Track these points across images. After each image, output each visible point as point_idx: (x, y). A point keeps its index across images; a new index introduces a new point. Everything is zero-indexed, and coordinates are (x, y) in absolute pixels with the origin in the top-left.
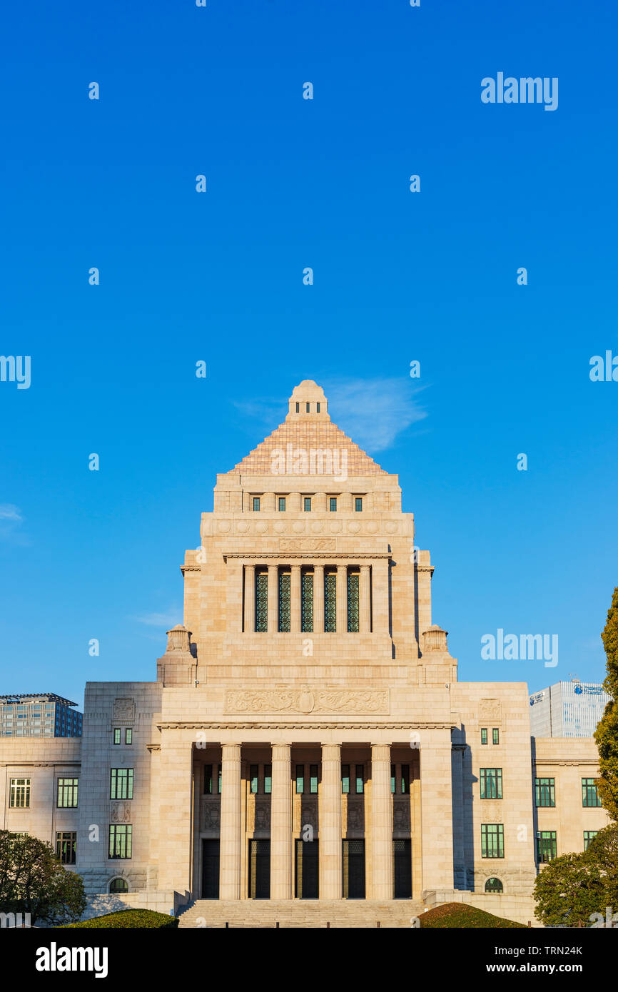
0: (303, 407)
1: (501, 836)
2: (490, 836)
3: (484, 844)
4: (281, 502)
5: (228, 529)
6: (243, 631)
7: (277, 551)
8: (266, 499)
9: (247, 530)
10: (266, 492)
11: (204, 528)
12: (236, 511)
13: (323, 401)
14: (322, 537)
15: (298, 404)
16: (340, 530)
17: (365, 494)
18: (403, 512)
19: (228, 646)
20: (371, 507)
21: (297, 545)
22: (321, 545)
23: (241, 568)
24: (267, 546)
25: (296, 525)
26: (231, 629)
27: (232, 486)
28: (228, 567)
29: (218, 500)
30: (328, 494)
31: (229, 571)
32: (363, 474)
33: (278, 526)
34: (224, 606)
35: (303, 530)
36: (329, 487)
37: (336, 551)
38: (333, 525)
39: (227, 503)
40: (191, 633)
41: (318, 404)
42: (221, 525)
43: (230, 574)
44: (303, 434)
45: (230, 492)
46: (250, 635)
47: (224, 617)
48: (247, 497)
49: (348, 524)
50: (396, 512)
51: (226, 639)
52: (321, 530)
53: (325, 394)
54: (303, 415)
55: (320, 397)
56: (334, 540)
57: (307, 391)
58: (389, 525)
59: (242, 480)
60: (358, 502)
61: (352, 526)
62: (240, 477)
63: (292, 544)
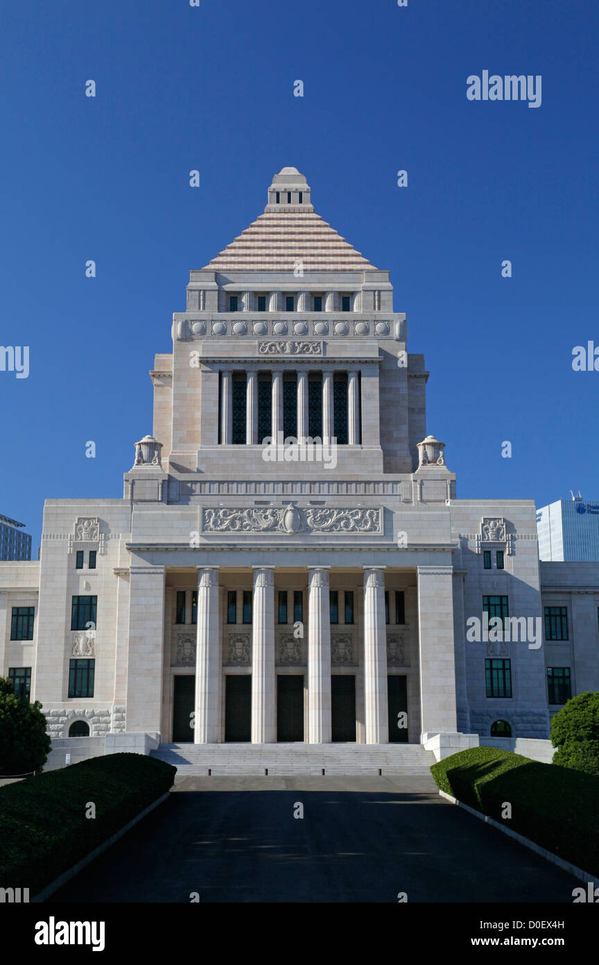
0: (284, 197)
1: (507, 672)
2: (495, 673)
3: (489, 681)
4: (261, 301)
5: (203, 331)
6: (220, 442)
7: (257, 355)
8: (245, 299)
9: (223, 332)
10: (245, 292)
11: (176, 330)
12: (211, 311)
13: (305, 190)
14: (306, 339)
15: (278, 194)
16: (325, 332)
17: (353, 294)
18: (394, 312)
19: (203, 458)
20: (359, 307)
21: (278, 348)
22: (305, 348)
23: (218, 375)
24: (246, 349)
25: (277, 327)
26: (205, 440)
27: (206, 284)
28: (203, 371)
29: (191, 298)
30: (312, 293)
31: (203, 376)
32: (350, 270)
33: (257, 327)
34: (198, 415)
35: (284, 332)
36: (312, 285)
37: (321, 356)
38: (318, 327)
39: (201, 302)
40: (162, 445)
41: (301, 194)
42: (195, 327)
43: (205, 380)
44: (284, 226)
45: (204, 291)
46: (227, 447)
47: (198, 428)
48: (224, 297)
49: (334, 325)
50: (387, 312)
51: (199, 452)
52: (305, 332)
53: (308, 183)
54: (284, 205)
55: (304, 186)
56: (319, 343)
57: (289, 179)
58: (379, 327)
59: (218, 277)
60: (345, 301)
61: (338, 327)
62: (216, 274)
63: (273, 348)
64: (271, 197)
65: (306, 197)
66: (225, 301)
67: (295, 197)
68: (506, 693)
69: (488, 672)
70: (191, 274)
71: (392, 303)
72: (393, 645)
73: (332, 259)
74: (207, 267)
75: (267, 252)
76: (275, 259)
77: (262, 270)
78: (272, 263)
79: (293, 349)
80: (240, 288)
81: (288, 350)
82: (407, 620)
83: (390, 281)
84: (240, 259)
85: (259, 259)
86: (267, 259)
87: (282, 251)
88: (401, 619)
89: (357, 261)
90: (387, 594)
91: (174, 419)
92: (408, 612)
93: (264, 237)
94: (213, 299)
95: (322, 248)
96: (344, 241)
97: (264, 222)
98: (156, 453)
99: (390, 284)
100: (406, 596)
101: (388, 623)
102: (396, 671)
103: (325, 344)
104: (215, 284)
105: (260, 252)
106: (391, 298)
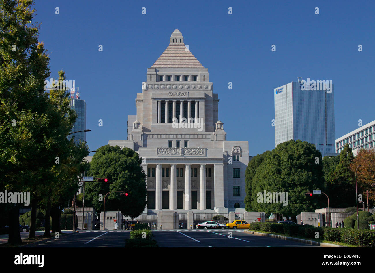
0: (175, 40)
1: (239, 190)
2: (236, 189)
3: (234, 192)
4: (169, 78)
5: (152, 88)
6: (158, 122)
7: (168, 96)
8: (164, 77)
9: (158, 88)
10: (164, 75)
11: (144, 87)
12: (154, 81)
13: (182, 38)
14: (182, 91)
15: (173, 39)
16: (188, 88)
17: (197, 75)
18: (209, 82)
19: (153, 128)
20: (199, 80)
21: (175, 94)
22: (183, 94)
23: (157, 102)
24: (165, 94)
25: (174, 87)
26: (153, 122)
27: (152, 72)
28: (152, 101)
29: (148, 77)
30: (184, 75)
31: (152, 102)
32: (196, 68)
33: (168, 86)
34: (151, 113)
35: (176, 88)
36: (185, 73)
37: (187, 96)
38: (186, 87)
39: (151, 78)
40: (140, 123)
41: (180, 39)
42: (150, 86)
44: (176, 51)
45: (152, 75)
46: (160, 124)
47: (151, 117)
48: (158, 76)
49: (191, 86)
50: (207, 82)
51: (152, 125)
52: (182, 88)
53: (183, 36)
54: (175, 43)
55: (181, 37)
57: (177, 34)
58: (205, 87)
60: (194, 78)
61: (192, 87)
62: (156, 69)
63: (173, 94)
64: (171, 41)
65: (182, 40)
66: (158, 78)
67: (179, 40)
68: (239, 195)
69: (234, 189)
70: (148, 69)
71: (208, 79)
72: (208, 183)
73: (190, 63)
74: (152, 66)
75: (170, 61)
76: (173, 63)
77: (169, 68)
78: (172, 65)
80: (163, 73)
81: (178, 95)
82: (211, 176)
83: (208, 72)
84: (163, 63)
85: (168, 63)
86: (171, 63)
87: (175, 61)
88: (210, 176)
89: (198, 64)
90: (206, 169)
91: (144, 115)
92: (212, 174)
93: (169, 55)
94: (155, 77)
95: (188, 59)
96: (194, 57)
97: (169, 49)
98: (139, 125)
99: (208, 73)
100: (211, 169)
101: (206, 177)
102: (208, 190)
103: (188, 93)
104: (155, 72)
105: (168, 61)
106: (208, 77)
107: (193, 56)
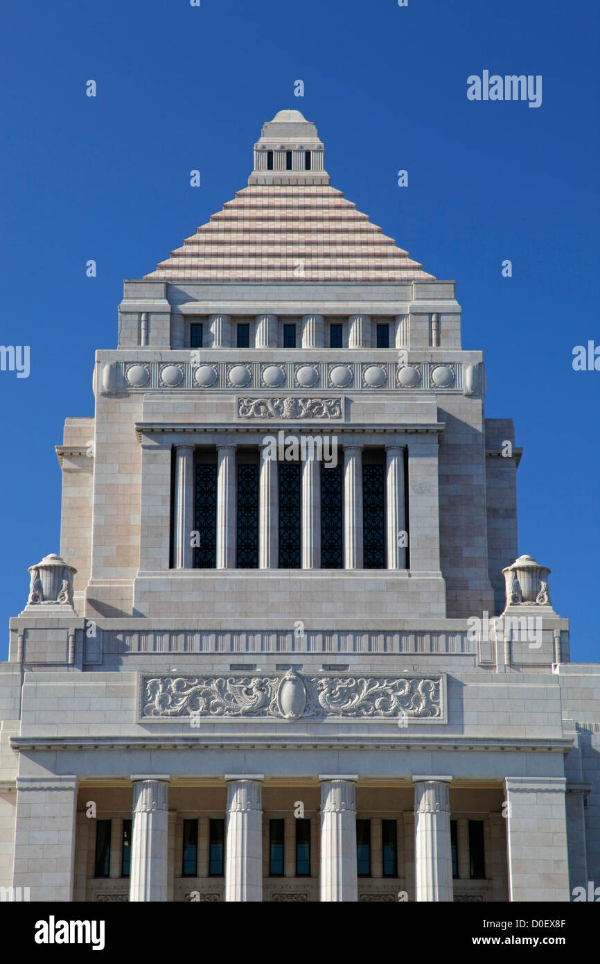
0: (280, 159)
4: (241, 331)
5: (145, 380)
6: (172, 565)
7: (235, 420)
8: (215, 328)
9: (179, 381)
10: (216, 316)
11: (101, 378)
12: (159, 347)
13: (315, 148)
14: (316, 394)
15: (270, 154)
16: (348, 381)
17: (395, 319)
18: (463, 349)
19: (142, 594)
20: (405, 341)
21: (271, 409)
22: (315, 409)
23: (169, 452)
24: (217, 411)
25: (268, 374)
26: (148, 562)
27: (150, 302)
28: (144, 447)
29: (126, 326)
30: (326, 318)
31: (144, 455)
32: (391, 280)
33: (235, 374)
34: (136, 520)
35: (281, 381)
36: (327, 305)
37: (342, 421)
38: (336, 374)
39: (143, 332)
40: (74, 571)
41: (308, 154)
42: (132, 374)
43: (148, 461)
44: (281, 207)
45: (148, 314)
46: (184, 573)
47: (136, 541)
48: (180, 321)
49: (363, 371)
50: (451, 349)
51: (137, 581)
52: (315, 381)
53: (320, 136)
54: (280, 172)
55: (313, 141)
56: (338, 400)
57: (290, 129)
58: (438, 373)
59: (171, 291)
60: (382, 332)
61: (370, 374)
62: (167, 285)
63: (262, 408)
64: (260, 159)
65: (317, 159)
66: (182, 331)
67: (298, 159)
70: (125, 286)
71: (458, 334)
73: (359, 262)
74: (152, 275)
75: (253, 249)
76: (266, 261)
77: (243, 280)
78: (261, 268)
79: (296, 410)
80: (207, 309)
81: (286, 413)
83: (456, 298)
84: (208, 262)
85: (239, 261)
86: (253, 262)
87: (276, 249)
88: (478, 870)
89: (402, 265)
90: (454, 825)
91: (97, 527)
92: (490, 858)
93: (247, 225)
94: (161, 327)
95: (344, 243)
96: (379, 231)
97: (247, 201)
98: (65, 583)
99: (455, 303)
100: (486, 830)
101: (456, 876)
103: (348, 401)
104: (165, 302)
105: (240, 249)
106: (458, 325)
107: (374, 226)
